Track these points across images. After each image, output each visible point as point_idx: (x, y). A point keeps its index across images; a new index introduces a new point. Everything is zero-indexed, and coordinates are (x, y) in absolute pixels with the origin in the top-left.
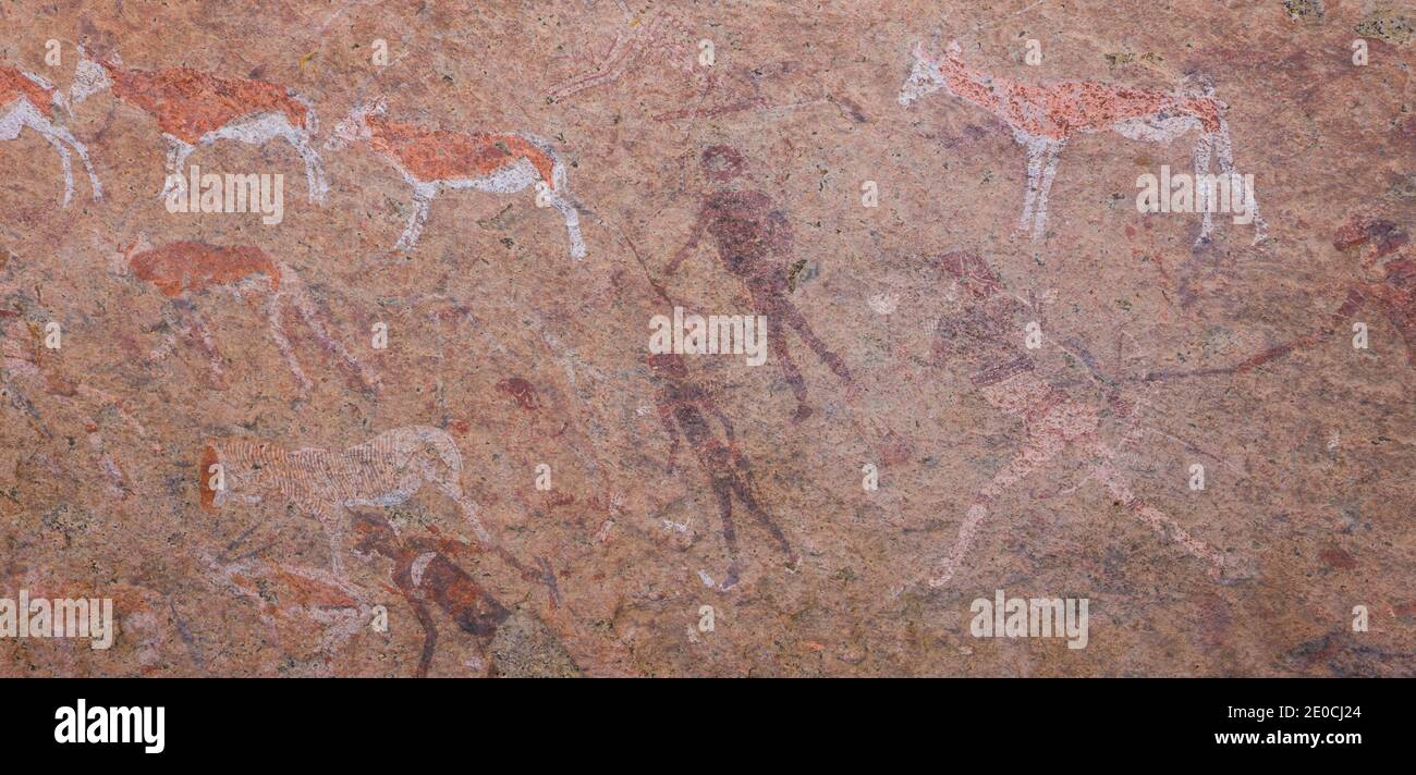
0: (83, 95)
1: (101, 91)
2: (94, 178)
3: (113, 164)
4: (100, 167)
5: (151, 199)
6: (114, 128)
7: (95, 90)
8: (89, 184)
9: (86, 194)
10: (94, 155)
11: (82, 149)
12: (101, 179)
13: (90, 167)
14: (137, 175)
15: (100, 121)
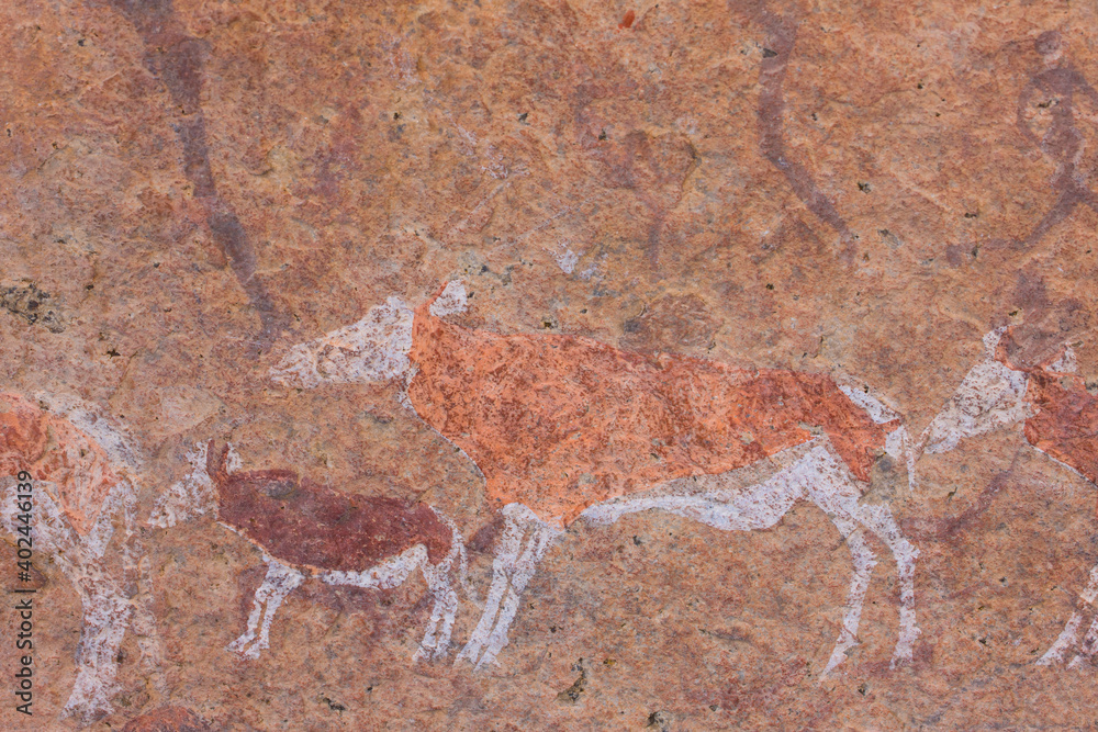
0: (954, 436)
1: (1002, 429)
2: (908, 617)
3: (961, 588)
4: (929, 594)
5: (1017, 665)
6: (996, 510)
7: (986, 427)
8: (893, 630)
9: (878, 653)
10: (928, 567)
11: (905, 553)
12: (921, 620)
13: (908, 591)
14: (1004, 614)
15: (968, 494)
